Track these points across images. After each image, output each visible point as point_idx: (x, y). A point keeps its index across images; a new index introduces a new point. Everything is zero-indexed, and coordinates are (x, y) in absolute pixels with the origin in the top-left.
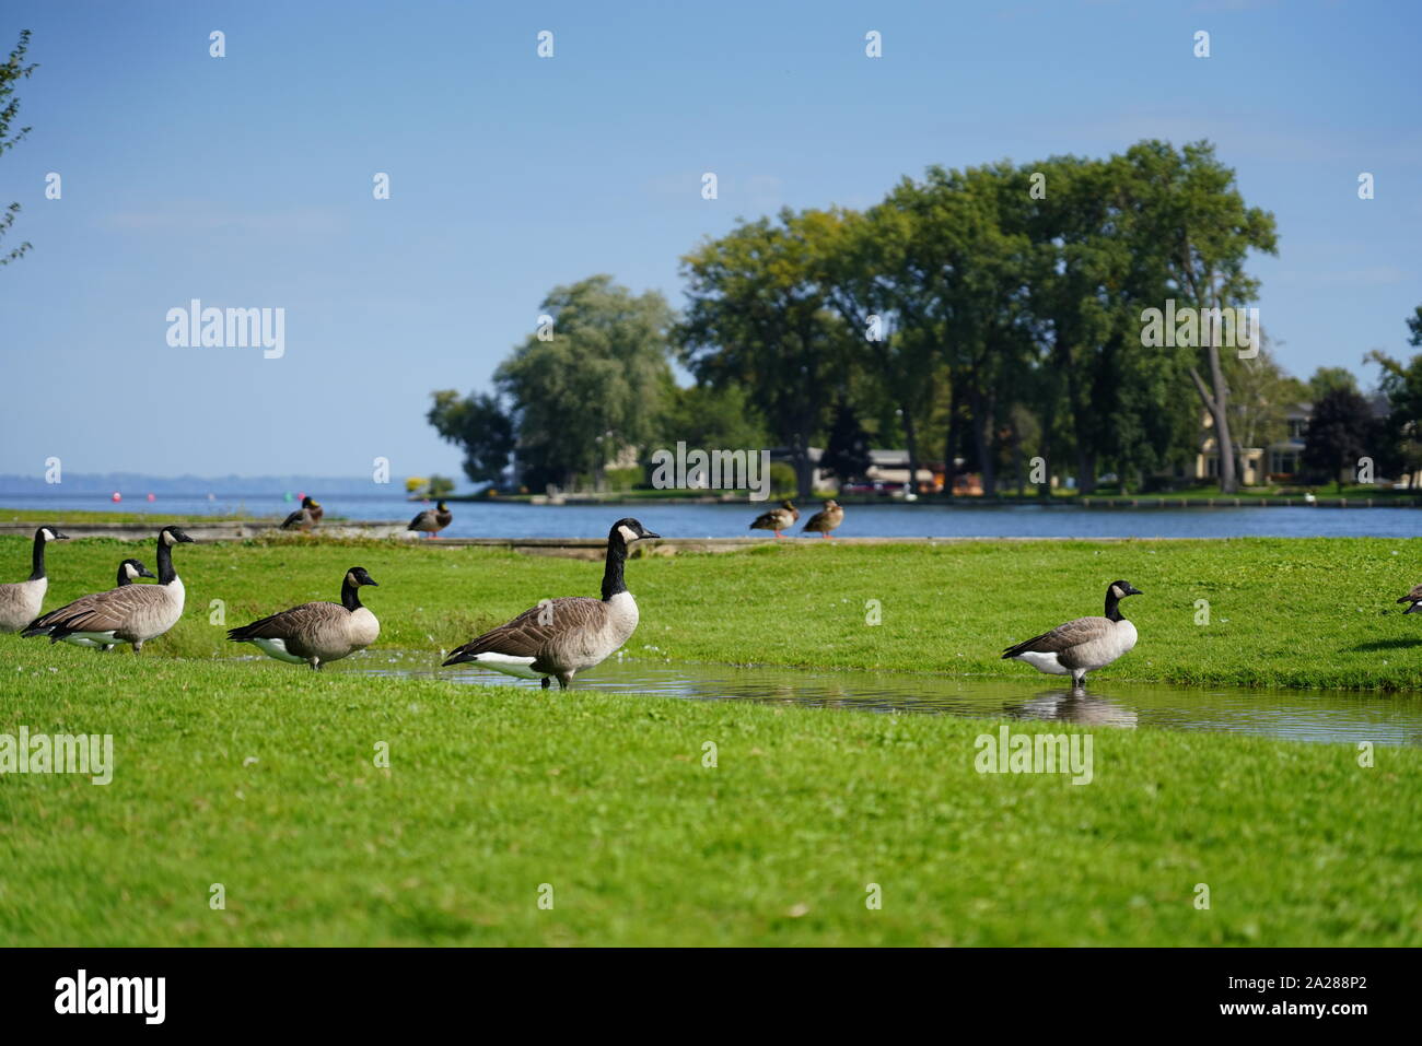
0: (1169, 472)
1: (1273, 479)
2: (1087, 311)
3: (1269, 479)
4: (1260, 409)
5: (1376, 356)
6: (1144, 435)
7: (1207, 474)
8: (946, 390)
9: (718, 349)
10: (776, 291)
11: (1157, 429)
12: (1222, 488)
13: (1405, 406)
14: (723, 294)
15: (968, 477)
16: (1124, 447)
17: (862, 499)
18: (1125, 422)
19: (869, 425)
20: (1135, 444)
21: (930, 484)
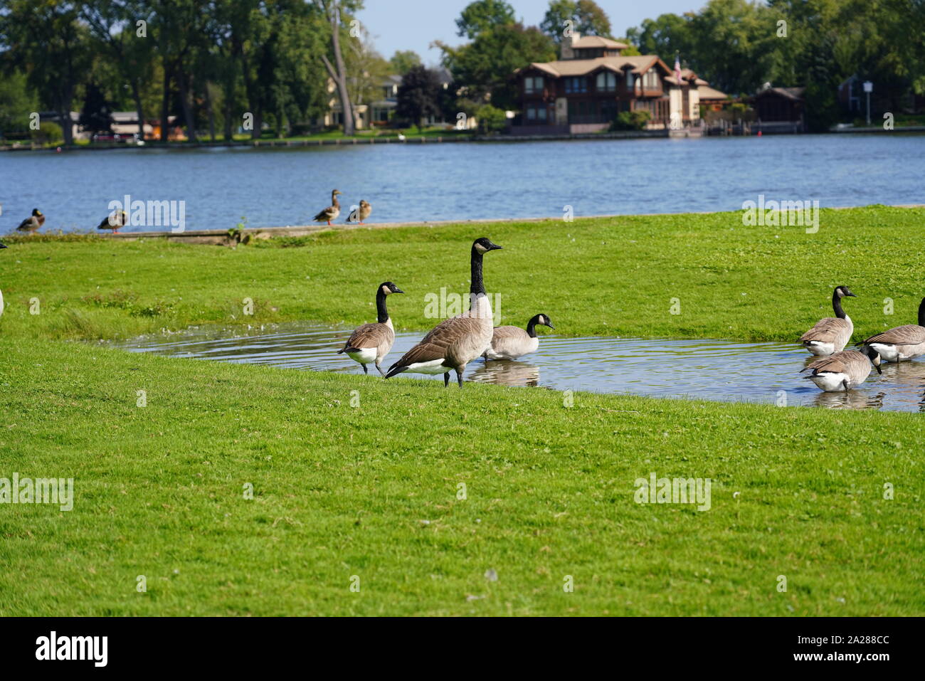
0: (308, 123)
1: (375, 125)
2: (254, 19)
3: (372, 125)
4: (365, 80)
5: (438, 44)
6: (293, 100)
7: (332, 123)
8: (160, 72)
9: (8, 48)
10: (46, 8)
11: (301, 95)
12: (344, 131)
13: (460, 76)
14: (10, 11)
15: (177, 130)
16: (279, 108)
17: (106, 145)
18: (281, 91)
19: (108, 96)
20: (287, 105)
21: (150, 134)
